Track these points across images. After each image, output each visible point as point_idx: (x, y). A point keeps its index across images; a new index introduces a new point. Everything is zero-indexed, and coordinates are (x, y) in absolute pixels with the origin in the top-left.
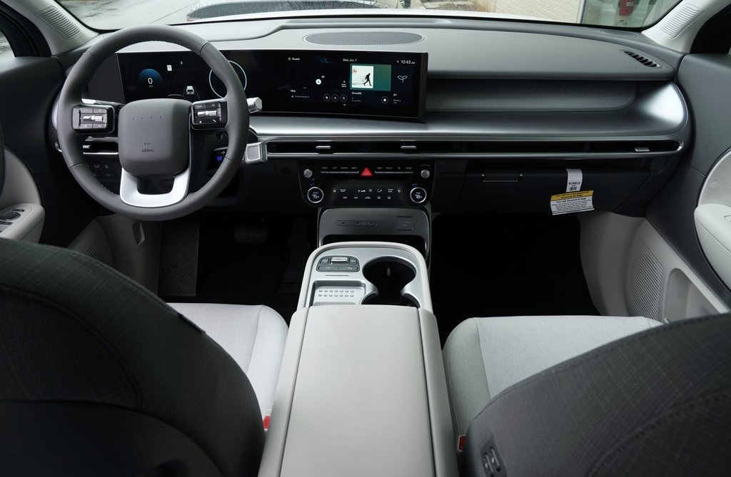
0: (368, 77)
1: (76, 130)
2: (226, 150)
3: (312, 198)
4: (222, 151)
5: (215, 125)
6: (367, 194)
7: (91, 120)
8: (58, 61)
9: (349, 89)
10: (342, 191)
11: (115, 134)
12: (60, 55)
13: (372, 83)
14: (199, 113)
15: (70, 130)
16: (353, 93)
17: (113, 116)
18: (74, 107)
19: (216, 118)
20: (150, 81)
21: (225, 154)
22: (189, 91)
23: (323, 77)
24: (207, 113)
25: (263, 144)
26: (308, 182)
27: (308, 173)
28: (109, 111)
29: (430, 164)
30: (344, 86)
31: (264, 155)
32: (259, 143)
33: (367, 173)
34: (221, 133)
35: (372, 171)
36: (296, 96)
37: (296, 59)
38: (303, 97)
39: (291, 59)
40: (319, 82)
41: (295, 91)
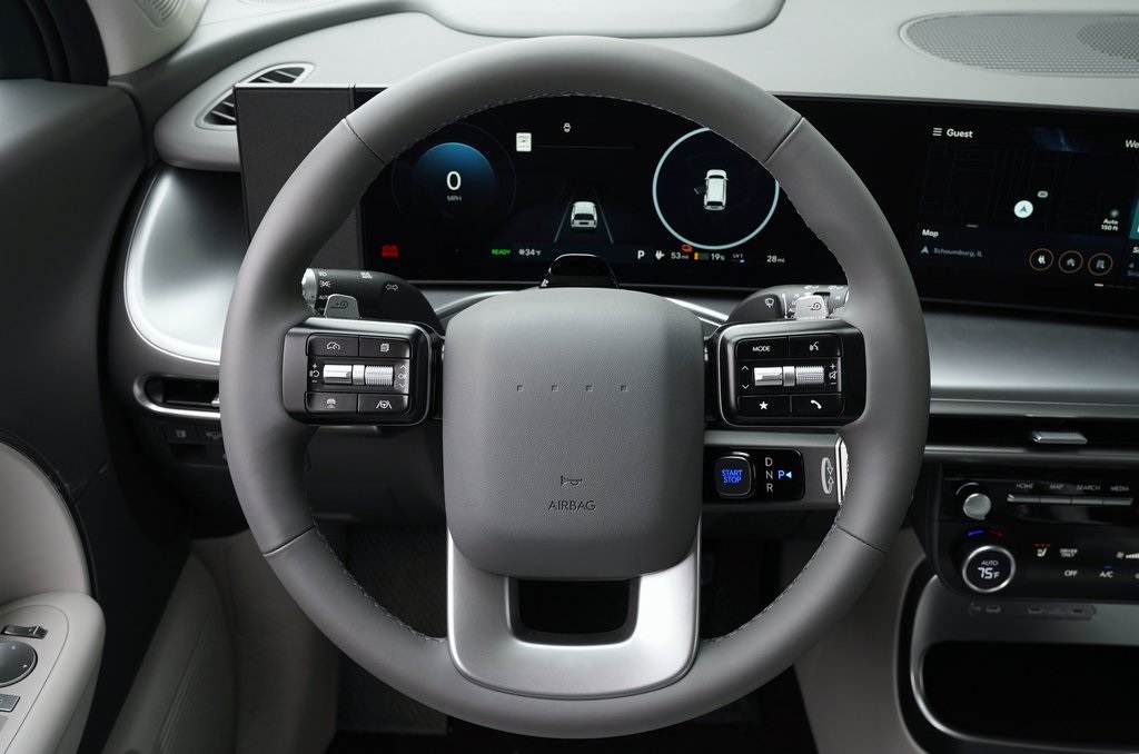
8: (130, 95)
9: (1124, 238)
10: (1066, 553)
12: (139, 75)
20: (454, 181)
22: (578, 217)
23: (1043, 194)
27: (977, 506)
30: (1109, 225)
36: (936, 251)
37: (961, 134)
38: (960, 253)
39: (944, 132)
40: (1024, 209)
41: (935, 234)
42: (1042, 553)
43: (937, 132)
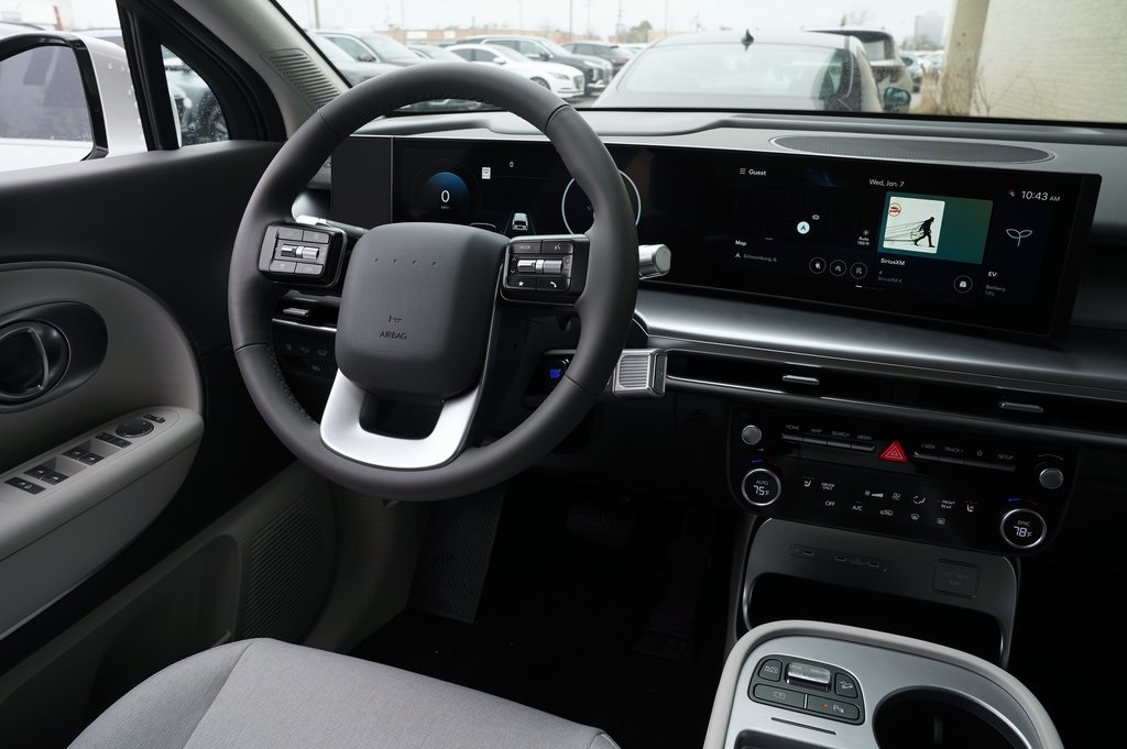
0: (926, 226)
1: (263, 272)
2: (571, 357)
3: (751, 492)
4: (565, 357)
5: (554, 295)
6: (887, 502)
7: (296, 256)
9: (875, 249)
10: (825, 486)
11: (338, 290)
13: (935, 241)
14: (521, 263)
15: (251, 272)
16: (883, 261)
17: (340, 251)
18: (271, 224)
19: (560, 277)
20: (445, 196)
21: (568, 365)
22: (517, 223)
23: (816, 217)
24: (540, 264)
25: (659, 355)
26: (748, 455)
27: (751, 432)
28: (335, 240)
29: (1064, 454)
30: (863, 241)
31: (657, 380)
32: (652, 351)
33: (894, 453)
34: (567, 318)
35: (908, 452)
36: (745, 256)
37: (759, 173)
38: (761, 258)
39: (747, 171)
40: (803, 228)
41: (744, 244)
42: (808, 484)
43: (743, 171)
